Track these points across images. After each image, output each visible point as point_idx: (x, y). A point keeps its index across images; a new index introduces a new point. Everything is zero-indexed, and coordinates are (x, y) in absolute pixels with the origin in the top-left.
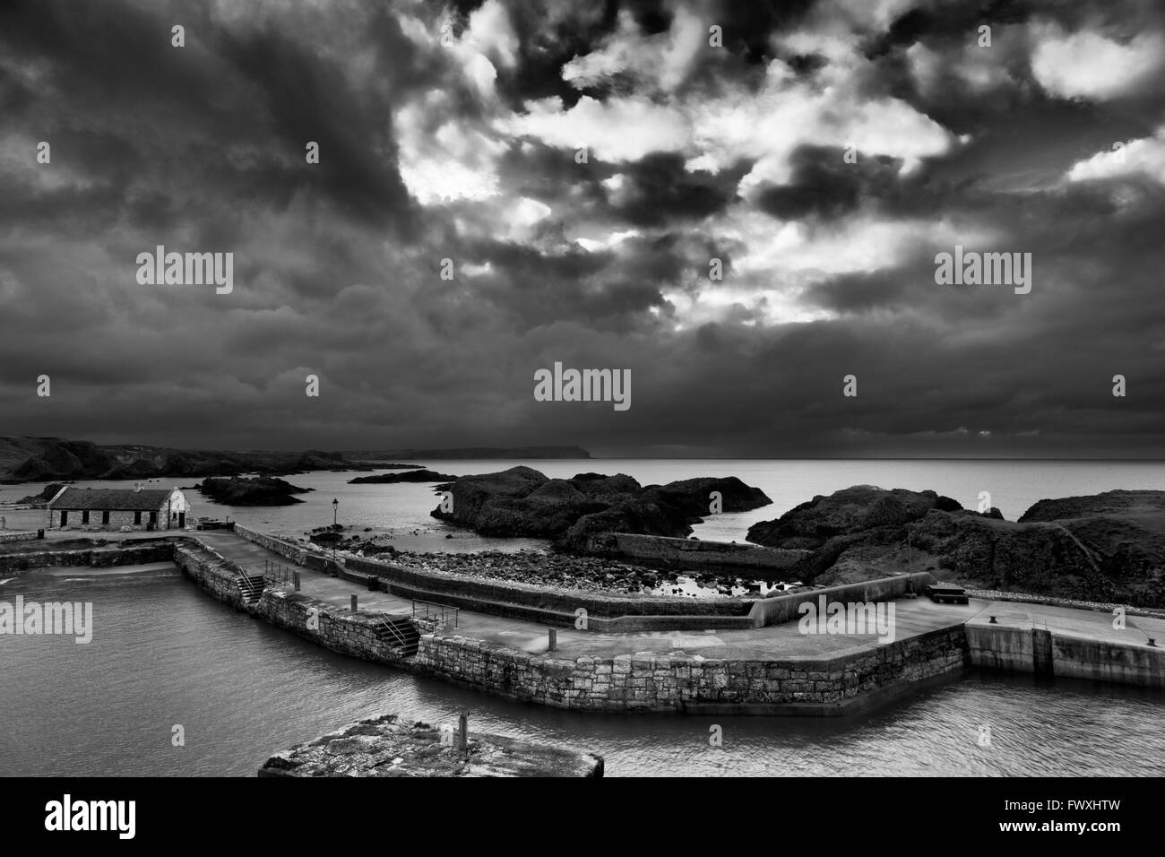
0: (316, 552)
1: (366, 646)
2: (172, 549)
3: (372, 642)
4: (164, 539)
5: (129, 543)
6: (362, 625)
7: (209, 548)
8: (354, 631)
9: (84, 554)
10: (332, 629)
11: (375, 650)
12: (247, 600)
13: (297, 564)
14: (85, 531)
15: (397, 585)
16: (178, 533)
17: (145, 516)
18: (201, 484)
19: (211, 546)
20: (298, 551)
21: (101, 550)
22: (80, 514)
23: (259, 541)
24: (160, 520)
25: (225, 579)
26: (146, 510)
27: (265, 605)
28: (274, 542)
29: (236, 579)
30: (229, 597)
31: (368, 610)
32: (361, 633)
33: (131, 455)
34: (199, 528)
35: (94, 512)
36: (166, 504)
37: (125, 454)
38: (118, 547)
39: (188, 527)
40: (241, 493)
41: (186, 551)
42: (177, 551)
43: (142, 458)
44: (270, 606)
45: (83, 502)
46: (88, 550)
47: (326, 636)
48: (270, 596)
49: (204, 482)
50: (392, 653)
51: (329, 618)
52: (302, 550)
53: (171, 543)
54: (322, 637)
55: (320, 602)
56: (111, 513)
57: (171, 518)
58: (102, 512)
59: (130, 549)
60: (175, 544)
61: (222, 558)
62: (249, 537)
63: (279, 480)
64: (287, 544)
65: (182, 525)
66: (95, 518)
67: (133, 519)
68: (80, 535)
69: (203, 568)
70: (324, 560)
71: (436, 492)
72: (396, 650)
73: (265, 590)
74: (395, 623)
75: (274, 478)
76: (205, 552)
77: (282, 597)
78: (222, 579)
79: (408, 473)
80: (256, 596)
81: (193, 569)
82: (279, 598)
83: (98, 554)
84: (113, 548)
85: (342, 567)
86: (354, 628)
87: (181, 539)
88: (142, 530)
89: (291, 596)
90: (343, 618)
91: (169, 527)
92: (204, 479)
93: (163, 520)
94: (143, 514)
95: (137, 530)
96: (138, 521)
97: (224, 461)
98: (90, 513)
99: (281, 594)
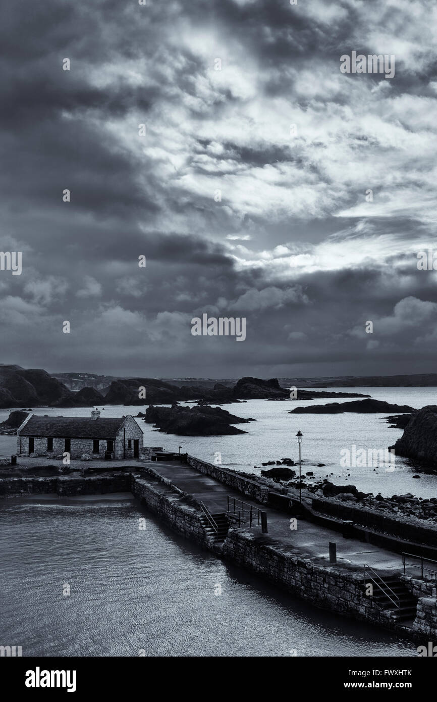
0: (277, 490)
1: (352, 604)
2: (131, 480)
3: (358, 600)
4: (123, 469)
5: (90, 471)
6: (344, 578)
7: (166, 480)
8: (336, 585)
9: (52, 481)
10: (309, 581)
11: (362, 610)
12: (211, 539)
13: (258, 502)
14: (50, 458)
15: (376, 533)
16: (133, 463)
17: (103, 443)
18: (144, 413)
19: (168, 478)
20: (259, 488)
21: (66, 478)
22: (45, 440)
23: (214, 475)
24: (116, 449)
25: (188, 515)
26: (103, 439)
27: (232, 546)
28: (231, 476)
29: (199, 515)
30: (192, 534)
31: (349, 561)
32: (344, 588)
33: (77, 383)
34: (153, 459)
35: (57, 440)
36: (121, 433)
37: (71, 382)
38: (82, 476)
39: (142, 457)
40: (184, 423)
41: (143, 482)
42: (134, 481)
43: (86, 386)
44: (237, 548)
45: (47, 430)
46: (54, 478)
47: (303, 587)
48: (236, 537)
49: (147, 410)
50: (384, 616)
51: (306, 568)
52: (263, 487)
53: (128, 474)
54: (298, 588)
55: (292, 547)
56: (72, 441)
57: (127, 447)
58: (64, 440)
59: (92, 478)
60: (133, 474)
61: (181, 492)
62: (203, 470)
63: (219, 408)
64: (246, 480)
65: (136, 456)
66: (57, 444)
67: (92, 448)
68: (47, 462)
69: (163, 501)
70: (288, 500)
71: (390, 425)
72: (388, 613)
73: (231, 530)
74: (385, 579)
75: (214, 406)
76: (162, 484)
77: (250, 538)
78: (183, 514)
79: (353, 402)
80: (221, 535)
81: (153, 502)
82: (247, 539)
83: (64, 482)
84: (76, 476)
85: (310, 508)
86: (336, 582)
87: (137, 470)
88: (101, 459)
89: (258, 539)
90: (322, 568)
91: (125, 457)
92: (148, 407)
93: (119, 450)
94: (101, 442)
95: (95, 459)
96: (96, 450)
97: (162, 389)
98: (54, 440)
99: (248, 536)
